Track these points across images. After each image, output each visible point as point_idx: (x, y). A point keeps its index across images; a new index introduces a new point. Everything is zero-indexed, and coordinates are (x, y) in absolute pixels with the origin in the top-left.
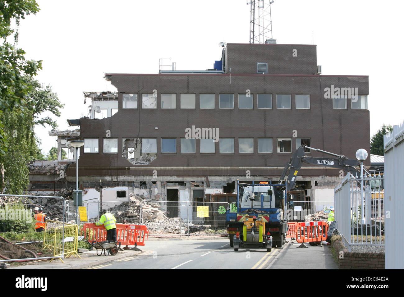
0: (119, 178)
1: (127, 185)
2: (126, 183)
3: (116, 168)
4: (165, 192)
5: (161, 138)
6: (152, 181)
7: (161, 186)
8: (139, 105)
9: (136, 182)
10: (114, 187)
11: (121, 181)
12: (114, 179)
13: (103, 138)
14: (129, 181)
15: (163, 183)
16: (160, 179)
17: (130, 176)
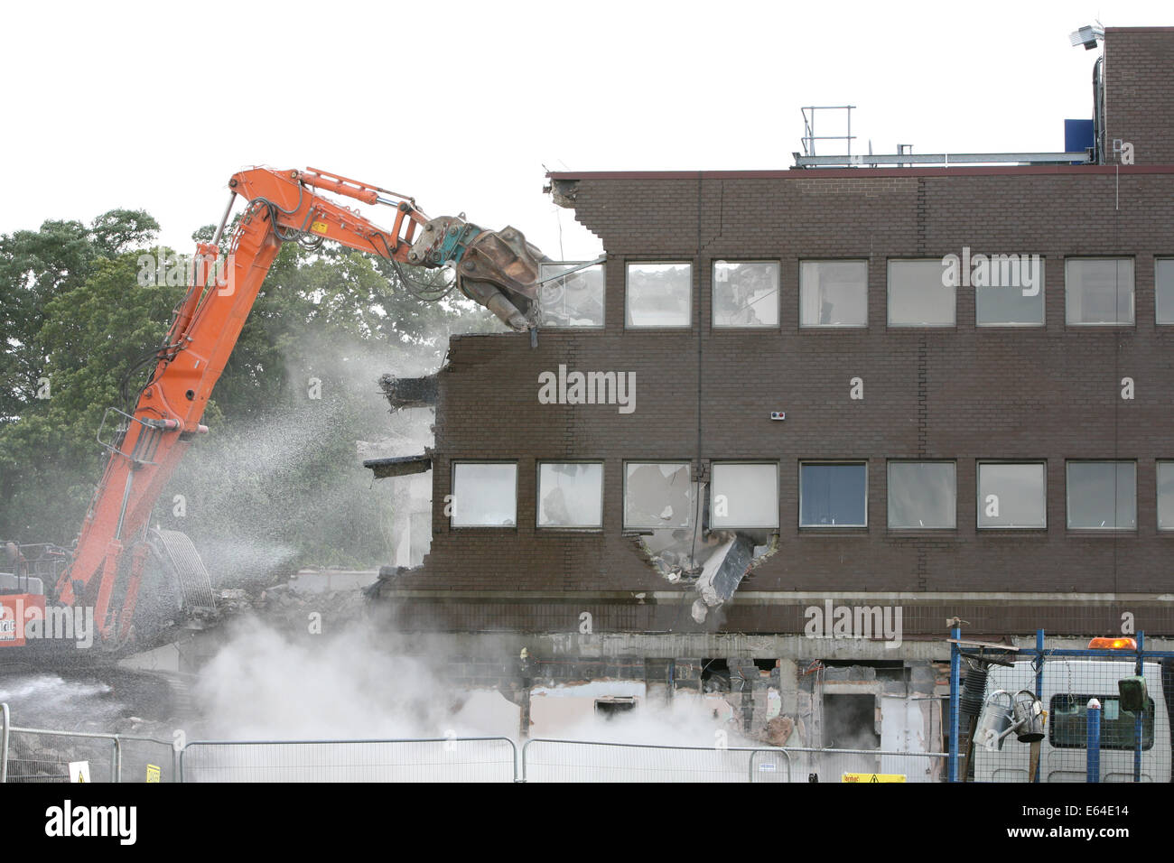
0: (607, 644)
1: (641, 676)
2: (640, 665)
3: (592, 595)
4: (813, 705)
5: (799, 460)
6: (754, 656)
7: (794, 679)
8: (700, 313)
9: (681, 663)
10: (581, 685)
11: (619, 655)
12: (586, 646)
13: (537, 460)
14: (654, 655)
15: (804, 665)
16: (791, 648)
17: (656, 634)
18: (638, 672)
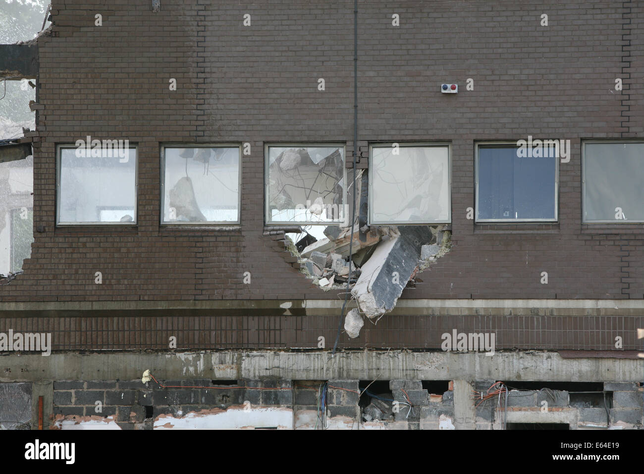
0: (245, 364)
1: (287, 401)
2: (286, 389)
3: (228, 305)
5: (475, 141)
6: (422, 377)
7: (471, 404)
9: (336, 386)
10: (215, 413)
11: (260, 377)
12: (222, 366)
13: (161, 143)
14: (302, 376)
15: (482, 388)
16: (467, 367)
17: (306, 351)
18: (283, 397)
